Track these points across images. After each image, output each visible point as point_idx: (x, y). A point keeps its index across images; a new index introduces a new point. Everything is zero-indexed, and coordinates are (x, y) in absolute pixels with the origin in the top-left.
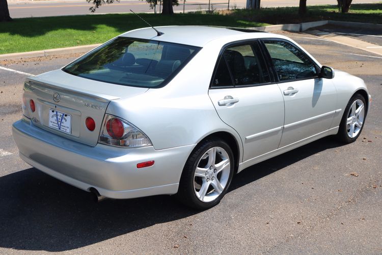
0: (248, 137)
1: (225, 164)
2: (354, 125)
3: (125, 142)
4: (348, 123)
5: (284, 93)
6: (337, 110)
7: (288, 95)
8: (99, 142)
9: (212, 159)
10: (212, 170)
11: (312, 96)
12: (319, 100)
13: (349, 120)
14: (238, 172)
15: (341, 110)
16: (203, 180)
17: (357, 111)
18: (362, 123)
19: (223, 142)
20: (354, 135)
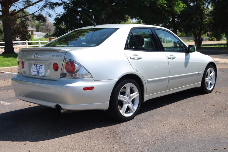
0: (149, 80)
1: (136, 95)
2: (210, 83)
3: (76, 75)
4: (206, 81)
5: (168, 57)
6: (200, 72)
7: (170, 58)
8: (61, 77)
9: (128, 91)
10: (129, 98)
11: (184, 61)
12: (188, 65)
13: (207, 79)
14: (144, 101)
15: (202, 72)
16: (123, 103)
17: (211, 75)
18: (214, 82)
19: (134, 81)
20: (210, 89)
